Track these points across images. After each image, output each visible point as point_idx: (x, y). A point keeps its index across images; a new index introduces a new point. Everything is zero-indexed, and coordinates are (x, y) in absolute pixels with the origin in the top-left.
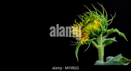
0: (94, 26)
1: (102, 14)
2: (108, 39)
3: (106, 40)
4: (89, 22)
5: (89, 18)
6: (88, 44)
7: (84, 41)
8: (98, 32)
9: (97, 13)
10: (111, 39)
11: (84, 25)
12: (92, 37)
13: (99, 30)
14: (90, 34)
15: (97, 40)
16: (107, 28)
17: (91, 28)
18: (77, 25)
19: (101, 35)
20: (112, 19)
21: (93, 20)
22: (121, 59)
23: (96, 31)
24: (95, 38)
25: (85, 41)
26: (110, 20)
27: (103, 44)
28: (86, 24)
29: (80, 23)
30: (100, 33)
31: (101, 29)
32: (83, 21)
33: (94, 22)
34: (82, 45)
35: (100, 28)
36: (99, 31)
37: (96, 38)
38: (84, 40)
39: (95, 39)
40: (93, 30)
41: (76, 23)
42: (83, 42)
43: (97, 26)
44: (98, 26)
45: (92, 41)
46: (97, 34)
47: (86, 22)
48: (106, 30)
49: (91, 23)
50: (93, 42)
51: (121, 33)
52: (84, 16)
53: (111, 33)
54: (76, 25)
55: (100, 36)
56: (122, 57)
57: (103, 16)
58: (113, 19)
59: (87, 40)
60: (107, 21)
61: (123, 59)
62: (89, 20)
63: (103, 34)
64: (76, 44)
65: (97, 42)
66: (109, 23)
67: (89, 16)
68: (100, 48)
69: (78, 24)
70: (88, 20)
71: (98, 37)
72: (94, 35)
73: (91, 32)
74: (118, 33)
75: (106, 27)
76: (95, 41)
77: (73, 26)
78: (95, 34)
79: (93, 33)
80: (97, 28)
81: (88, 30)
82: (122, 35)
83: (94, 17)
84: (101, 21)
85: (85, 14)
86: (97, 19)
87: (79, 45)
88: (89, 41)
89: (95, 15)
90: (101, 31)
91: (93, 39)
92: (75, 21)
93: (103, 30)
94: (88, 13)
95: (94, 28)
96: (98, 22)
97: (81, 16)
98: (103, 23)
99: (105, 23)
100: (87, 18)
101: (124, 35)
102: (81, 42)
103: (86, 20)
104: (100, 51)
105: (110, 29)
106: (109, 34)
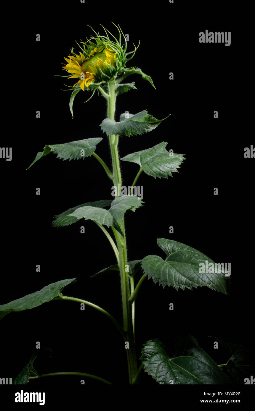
0: (104, 60)
1: (118, 41)
2: (122, 85)
3: (119, 85)
4: (95, 54)
5: (96, 46)
6: (91, 90)
7: (86, 85)
8: (110, 71)
9: (108, 38)
10: (129, 84)
11: (86, 58)
12: (99, 78)
13: (112, 68)
14: (97, 74)
15: (107, 85)
16: (125, 66)
17: (99, 63)
18: (75, 56)
19: (115, 77)
20: (135, 51)
21: (102, 51)
22: (146, 119)
23: (108, 69)
24: (105, 80)
25: (88, 85)
26: (130, 53)
27: (116, 91)
28: (89, 56)
29: (81, 53)
30: (114, 73)
31: (116, 67)
32: (84, 51)
33: (105, 53)
34: (81, 90)
35: (114, 64)
36: (112, 70)
37: (106, 82)
38: (86, 83)
39: (104, 82)
40: (102, 67)
41: (73, 53)
42: (85, 86)
43: (110, 61)
44: (111, 61)
45: (98, 86)
46: (109, 75)
47: (89, 53)
48: (123, 70)
49: (99, 55)
50: (100, 88)
51: (147, 76)
52: (88, 43)
53: (130, 74)
54: (73, 57)
55: (114, 79)
56: (147, 115)
57: (119, 45)
59: (92, 83)
60: (125, 54)
61: (149, 119)
62: (95, 50)
63: (117, 76)
64: (72, 88)
65: (107, 88)
66: (128, 57)
67: (96, 43)
68: (109, 98)
69: (77, 56)
70: (93, 49)
71: (109, 79)
72: (103, 75)
73: (98, 70)
74: (141, 75)
75: (123, 63)
76: (102, 85)
78: (104, 74)
79: (102, 72)
80: (109, 64)
81: (93, 67)
82: (147, 78)
83: (104, 46)
84: (116, 53)
85: (89, 41)
86: (110, 49)
87: (75, 90)
88: (94, 85)
89: (106, 42)
90: (115, 70)
91: (101, 83)
92: (72, 50)
93: (118, 69)
94: (94, 39)
95: (105, 64)
96: (111, 54)
97: (83, 43)
98: (119, 57)
99: (122, 58)
100: (92, 46)
101: (151, 79)
102: (81, 86)
103: (90, 49)
104: (110, 103)
105: (130, 68)
106: (127, 76)
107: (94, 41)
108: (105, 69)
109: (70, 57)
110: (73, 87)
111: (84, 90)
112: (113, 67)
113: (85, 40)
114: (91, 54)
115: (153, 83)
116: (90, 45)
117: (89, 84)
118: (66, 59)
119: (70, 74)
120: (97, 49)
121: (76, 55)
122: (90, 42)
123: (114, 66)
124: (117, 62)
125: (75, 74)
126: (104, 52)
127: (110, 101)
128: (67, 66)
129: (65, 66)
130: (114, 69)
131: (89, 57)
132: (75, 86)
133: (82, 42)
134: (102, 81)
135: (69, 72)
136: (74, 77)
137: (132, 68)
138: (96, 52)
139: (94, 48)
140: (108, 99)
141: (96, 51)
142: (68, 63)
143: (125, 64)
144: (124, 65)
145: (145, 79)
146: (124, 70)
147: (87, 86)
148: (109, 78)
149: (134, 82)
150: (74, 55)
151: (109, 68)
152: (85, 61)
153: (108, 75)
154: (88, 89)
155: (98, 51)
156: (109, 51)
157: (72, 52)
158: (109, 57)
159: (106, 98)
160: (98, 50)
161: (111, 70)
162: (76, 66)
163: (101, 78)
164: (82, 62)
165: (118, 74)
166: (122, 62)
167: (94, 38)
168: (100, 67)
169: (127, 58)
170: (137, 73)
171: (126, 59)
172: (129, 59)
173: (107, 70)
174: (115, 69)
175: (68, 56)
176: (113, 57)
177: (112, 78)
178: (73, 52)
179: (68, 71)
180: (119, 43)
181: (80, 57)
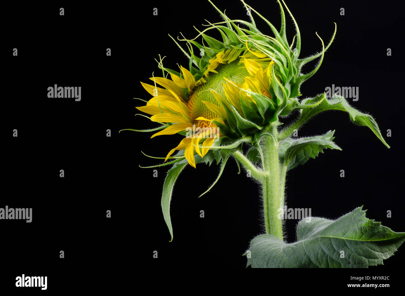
0: (241, 85)
1: (279, 29)
3: (292, 142)
4: (220, 67)
5: (222, 47)
6: (215, 162)
7: (198, 151)
8: (260, 110)
9: (253, 25)
10: (318, 139)
11: (197, 79)
12: (233, 131)
13: (264, 102)
14: (225, 121)
15: (255, 145)
16: (299, 94)
17: (229, 92)
18: (169, 77)
19: (276, 123)
20: (323, 53)
21: (238, 59)
22: (363, 231)
23: (253, 105)
24: (248, 135)
25: (203, 151)
26: (313, 58)
27: (282, 160)
28: (206, 73)
29: (183, 69)
30: (270, 114)
31: (275, 99)
32: (193, 60)
33: (243, 65)
34: (189, 167)
35: (271, 92)
36: (266, 106)
37: (253, 139)
38: (198, 147)
39: (246, 139)
40: (238, 101)
41: (163, 69)
42: (195, 153)
43: (256, 83)
44: (261, 83)
45: (233, 150)
46: (258, 120)
47: (205, 65)
48: (294, 104)
49: (231, 70)
50: (239, 154)
51: (360, 114)
52: (200, 40)
53: (317, 113)
54: (164, 79)
55: (271, 130)
56: (365, 221)
57: (280, 40)
58: (324, 50)
59: (213, 146)
60: (299, 63)
61: (371, 232)
62: (220, 58)
63: (281, 120)
64: (162, 161)
65: (256, 152)
66: (306, 70)
67: (220, 39)
68: (267, 179)
69: (174, 76)
70: (214, 56)
71: (259, 132)
72: (242, 123)
73: (229, 111)
74: (347, 114)
75: (293, 86)
76: (244, 148)
77: (152, 83)
78: (245, 120)
79: (239, 115)
80: (254, 94)
81: (215, 102)
82: (364, 121)
83: (242, 46)
84: (272, 63)
85: (201, 33)
86: (257, 51)
87: (175, 166)
88: (220, 149)
89: (247, 34)
90: (273, 107)
91: (237, 143)
92: (159, 61)
93: (281, 102)
94: (216, 29)
95: (244, 93)
96: (259, 65)
97: (186, 42)
98: (282, 70)
99: (290, 73)
100: (213, 46)
101: (373, 121)
102: (186, 156)
103: (208, 55)
104: (269, 194)
105: (314, 98)
106: (309, 118)
107: (215, 34)
108: (245, 107)
109: (154, 79)
110: (166, 159)
111: (194, 166)
112: (268, 99)
113: (191, 35)
114: (211, 68)
115: (379, 131)
116: (207, 45)
117: (206, 149)
118: (146, 86)
119: (157, 125)
120: (224, 55)
121: (171, 74)
122: (205, 36)
123: (270, 98)
124: (278, 86)
125: (170, 124)
126: (241, 62)
127: (269, 186)
128: (150, 103)
129: (145, 104)
130: (270, 105)
131: (204, 77)
132: (172, 155)
133: (185, 40)
134: (241, 137)
135: (153, 119)
136: (168, 131)
137: (322, 97)
138: (222, 63)
139: (216, 51)
140: (262, 182)
141: (221, 61)
142: (151, 97)
143: (299, 89)
144: (297, 92)
145: (358, 122)
146: (297, 105)
147: (200, 154)
148: (260, 128)
149: (332, 130)
150: (166, 72)
151: (255, 102)
152: (195, 89)
153: (254, 122)
154: (208, 161)
155: (226, 60)
156: (254, 57)
157: (161, 66)
158: (256, 72)
159: (257, 179)
160: (227, 56)
161: (263, 108)
162: (170, 104)
163: (236, 130)
164: (189, 90)
165: (283, 116)
166: (291, 82)
167: (214, 27)
168: (234, 101)
169: (305, 74)
170: (336, 109)
171: (302, 75)
172: (308, 75)
173: (251, 108)
174: (272, 103)
175: (151, 79)
176: (265, 74)
177: (267, 128)
178: (164, 67)
179: (150, 116)
180: (281, 35)
181: (183, 77)
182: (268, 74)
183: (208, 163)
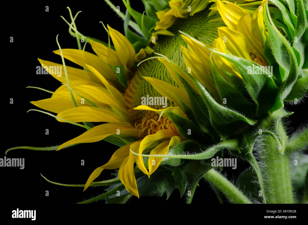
7: (141, 166)
12: (204, 130)
14: (188, 112)
17: (192, 63)
18: (89, 49)
19: (279, 113)
23: (236, 80)
24: (230, 138)
25: (151, 165)
29: (112, 32)
36: (260, 82)
37: (241, 144)
38: (141, 159)
39: (227, 144)
41: (78, 36)
43: (240, 40)
46: (246, 108)
50: (221, 180)
55: (272, 125)
59: (169, 155)
62: (175, 9)
69: (96, 45)
71: (251, 129)
72: (218, 114)
78: (222, 108)
80: (236, 59)
90: (273, 83)
91: (211, 150)
92: (70, 22)
95: (218, 57)
99: (301, 21)
102: (120, 177)
103: (156, 7)
108: (223, 85)
109: (61, 52)
110: (87, 186)
111: (137, 194)
114: (160, 27)
121: (91, 43)
124: (279, 45)
128: (58, 94)
130: (267, 80)
131: (151, 45)
134: (217, 141)
135: (61, 118)
138: (181, 16)
141: (178, 14)
142: (59, 84)
147: (146, 172)
148: (251, 123)
151: (240, 76)
153: (240, 111)
154: (164, 190)
155: (186, 11)
157: (73, 30)
158: (236, 23)
160: (188, 5)
161: (254, 85)
162: (90, 91)
163: (209, 127)
164: (126, 69)
165: (291, 102)
166: (304, 40)
173: (232, 85)
175: (56, 52)
176: (255, 22)
177: (265, 123)
178: (78, 30)
181: (113, 46)
182: (261, 24)
183: (165, 195)
